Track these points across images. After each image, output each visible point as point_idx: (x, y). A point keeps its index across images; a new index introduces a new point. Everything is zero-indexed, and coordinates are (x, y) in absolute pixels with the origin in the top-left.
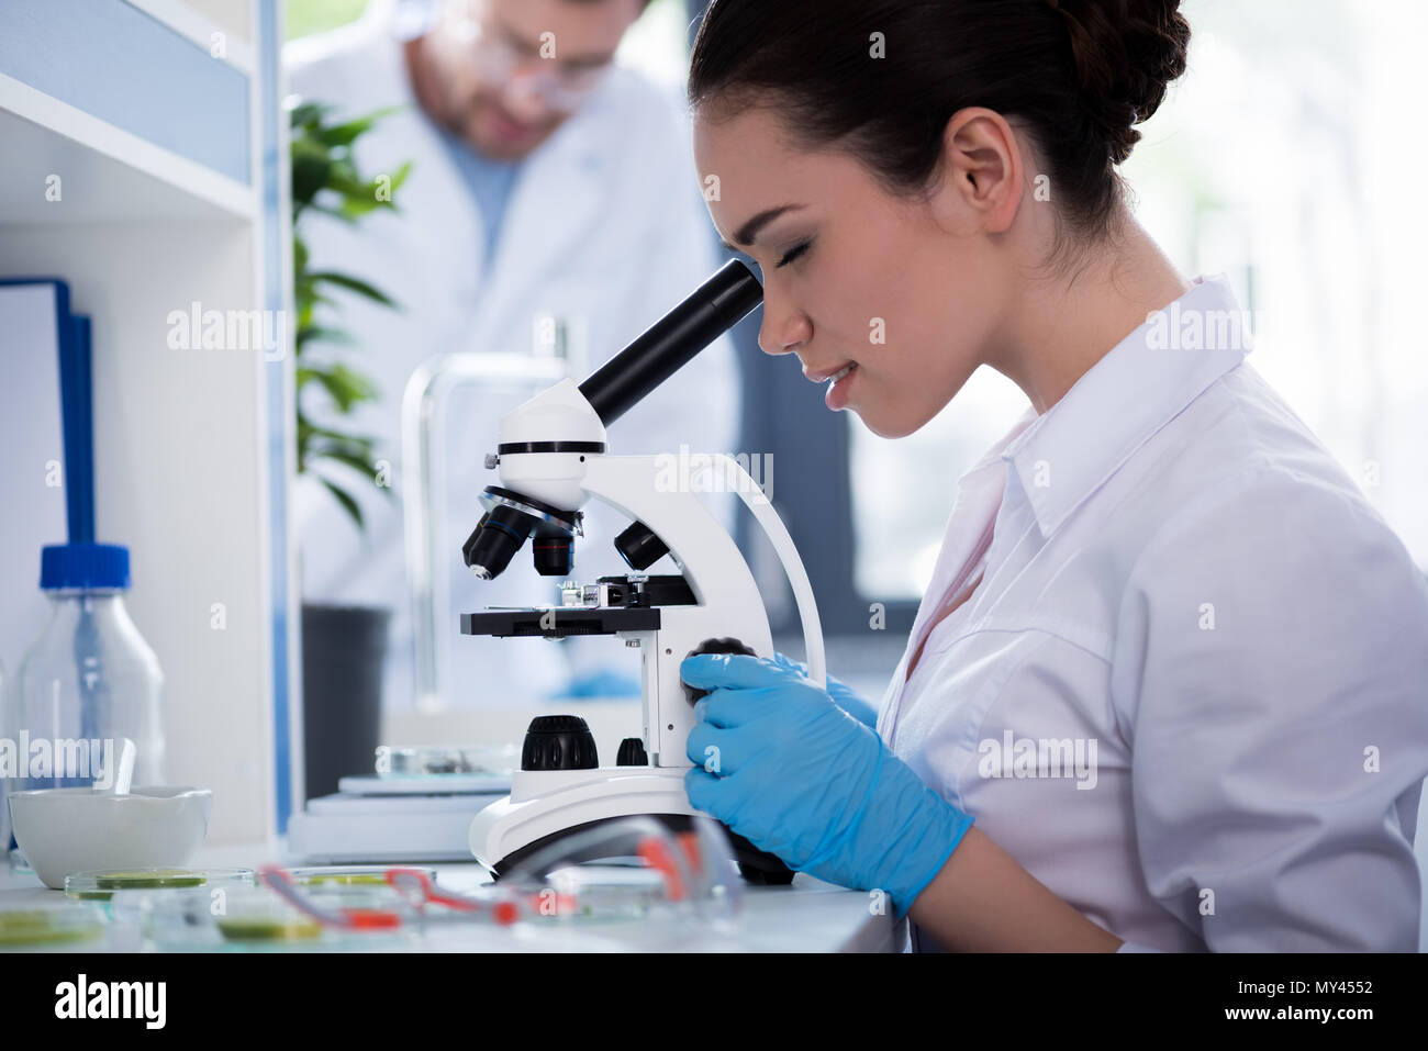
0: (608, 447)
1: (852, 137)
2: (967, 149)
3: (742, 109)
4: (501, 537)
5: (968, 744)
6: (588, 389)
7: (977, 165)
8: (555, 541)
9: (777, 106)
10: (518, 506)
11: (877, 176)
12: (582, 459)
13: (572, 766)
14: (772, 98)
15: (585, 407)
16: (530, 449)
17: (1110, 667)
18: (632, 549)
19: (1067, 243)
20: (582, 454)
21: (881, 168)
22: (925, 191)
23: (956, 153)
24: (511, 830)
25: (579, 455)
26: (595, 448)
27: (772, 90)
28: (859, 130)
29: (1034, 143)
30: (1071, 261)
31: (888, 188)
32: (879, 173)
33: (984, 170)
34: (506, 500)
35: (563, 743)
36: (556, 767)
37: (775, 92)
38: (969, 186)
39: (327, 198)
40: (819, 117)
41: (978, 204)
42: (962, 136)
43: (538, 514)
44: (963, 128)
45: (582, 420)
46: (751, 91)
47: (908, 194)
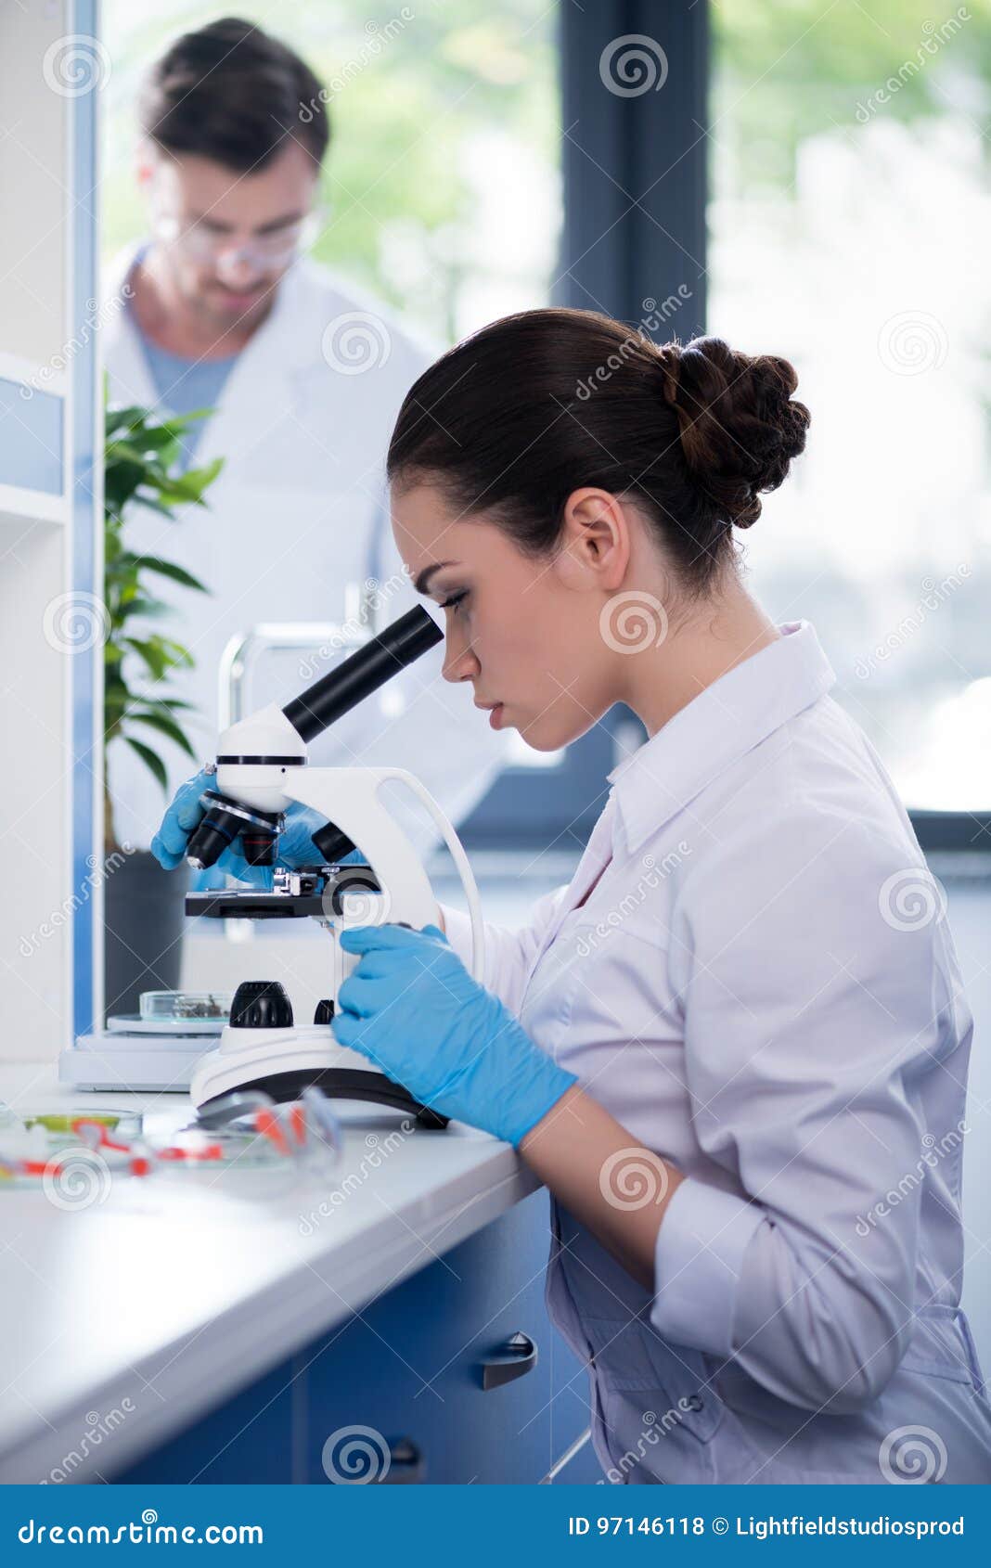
0: (309, 760)
1: (494, 511)
2: (586, 521)
3: (412, 486)
4: (213, 835)
5: (565, 1019)
6: (291, 712)
7: (595, 534)
8: (261, 838)
9: (438, 484)
10: (229, 809)
11: (513, 542)
12: (283, 770)
13: (269, 1025)
14: (433, 479)
15: (288, 727)
16: (241, 761)
17: (667, 954)
18: (324, 845)
19: (675, 598)
20: (284, 767)
21: (517, 536)
22: (552, 554)
23: (574, 523)
24: (212, 1079)
25: (281, 767)
26: (297, 761)
27: (435, 471)
28: (498, 504)
29: (645, 516)
30: (679, 613)
31: (523, 552)
32: (515, 539)
33: (601, 538)
34: (220, 804)
35: (263, 1005)
36: (257, 1025)
37: (436, 473)
38: (587, 552)
39: (144, 491)
40: (467, 494)
41: (595, 565)
42: (579, 511)
43: (246, 816)
44: (579, 504)
45: (285, 738)
46: (419, 471)
47: (537, 556)
